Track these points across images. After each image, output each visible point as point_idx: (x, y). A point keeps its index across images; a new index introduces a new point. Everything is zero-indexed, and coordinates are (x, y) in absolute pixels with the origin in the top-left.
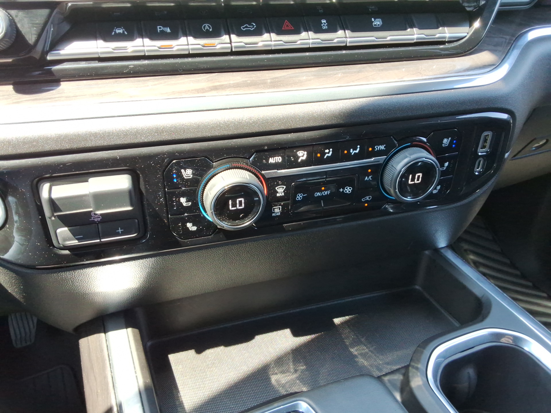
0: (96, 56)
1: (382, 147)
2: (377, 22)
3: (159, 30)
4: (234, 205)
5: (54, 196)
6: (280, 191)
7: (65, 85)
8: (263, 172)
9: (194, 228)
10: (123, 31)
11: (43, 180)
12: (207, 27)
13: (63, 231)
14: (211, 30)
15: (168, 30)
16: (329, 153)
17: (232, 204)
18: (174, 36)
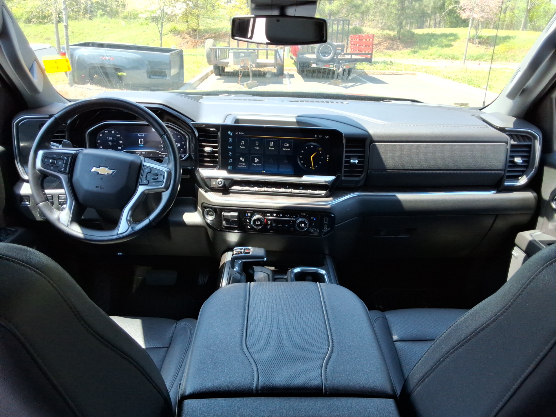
1: (295, 216)
2: (301, 188)
3: (251, 185)
4: (257, 223)
5: (224, 214)
6: (269, 222)
7: (231, 194)
8: (265, 217)
9: (249, 228)
10: (244, 185)
11: (223, 211)
12: (261, 186)
13: (224, 222)
15: (253, 186)
16: (281, 215)
18: (253, 187)
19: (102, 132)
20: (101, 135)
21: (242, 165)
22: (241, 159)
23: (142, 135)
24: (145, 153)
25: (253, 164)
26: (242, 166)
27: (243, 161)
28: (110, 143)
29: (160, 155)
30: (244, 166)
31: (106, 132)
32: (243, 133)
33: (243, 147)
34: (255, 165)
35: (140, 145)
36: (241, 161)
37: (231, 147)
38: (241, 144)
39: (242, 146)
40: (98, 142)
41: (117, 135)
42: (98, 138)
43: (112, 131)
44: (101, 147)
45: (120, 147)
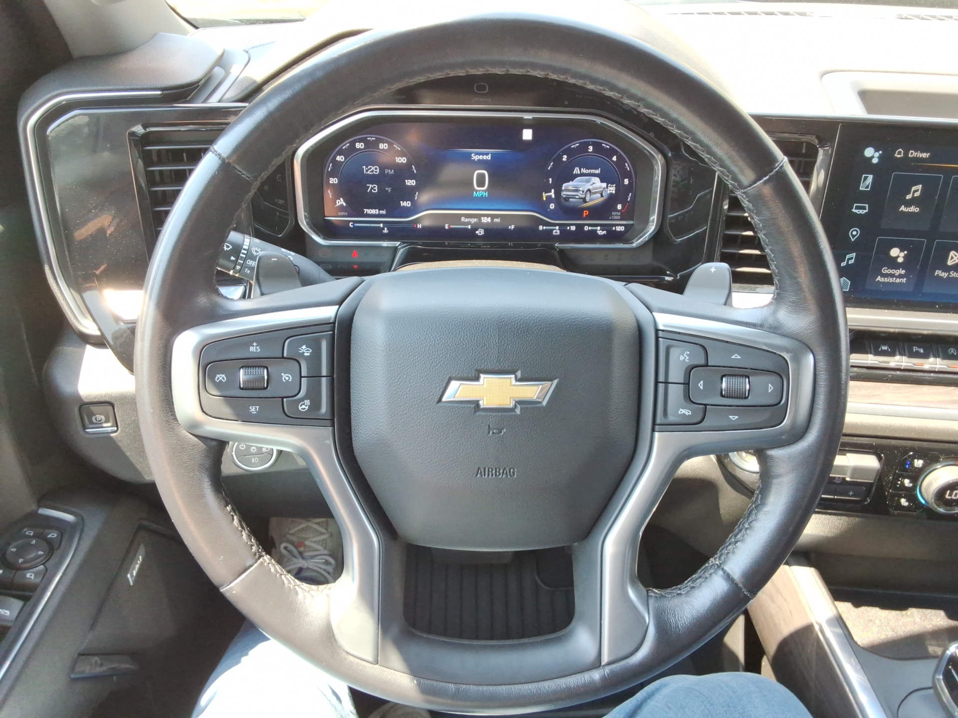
0: (866, 365)
3: (914, 350)
4: (950, 495)
9: (906, 504)
10: (888, 349)
12: (952, 351)
14: (955, 354)
15: (922, 351)
17: (949, 493)
18: (925, 356)
19: (345, 146)
20: (339, 158)
21: (892, 276)
22: (895, 252)
23: (485, 157)
24: (492, 220)
25: (938, 273)
26: (891, 280)
27: (900, 260)
28: (373, 188)
29: (541, 228)
30: (898, 280)
31: (359, 145)
32: (925, 155)
33: (913, 209)
34: (944, 275)
35: (477, 191)
36: (893, 263)
37: (864, 208)
38: (909, 197)
39: (908, 204)
40: (331, 182)
41: (397, 158)
42: (329, 170)
43: (380, 144)
44: (341, 201)
45: (408, 202)
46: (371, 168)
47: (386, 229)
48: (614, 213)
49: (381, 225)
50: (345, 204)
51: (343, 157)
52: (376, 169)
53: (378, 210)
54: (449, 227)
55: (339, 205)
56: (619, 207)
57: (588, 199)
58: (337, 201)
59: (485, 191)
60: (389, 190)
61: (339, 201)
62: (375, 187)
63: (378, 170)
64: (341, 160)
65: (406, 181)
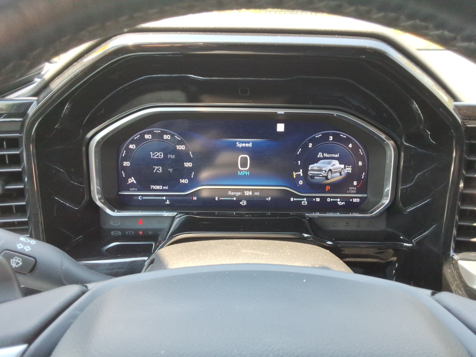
19: (137, 136)
20: (131, 146)
23: (247, 145)
24: (253, 193)
28: (158, 169)
29: (292, 199)
31: (147, 137)
35: (241, 171)
40: (124, 165)
41: (177, 146)
42: (123, 155)
43: (164, 136)
44: (132, 180)
45: (186, 180)
46: (156, 154)
47: (168, 201)
48: (351, 188)
49: (164, 198)
50: (135, 182)
51: (135, 145)
52: (161, 154)
53: (162, 186)
54: (218, 199)
55: (130, 183)
56: (355, 183)
57: (329, 177)
58: (129, 179)
59: (247, 171)
60: (171, 171)
61: (131, 179)
62: (160, 168)
63: (162, 155)
64: (133, 148)
65: (185, 163)
